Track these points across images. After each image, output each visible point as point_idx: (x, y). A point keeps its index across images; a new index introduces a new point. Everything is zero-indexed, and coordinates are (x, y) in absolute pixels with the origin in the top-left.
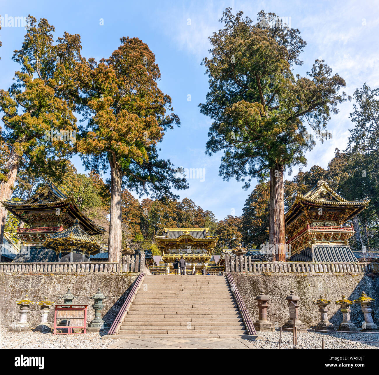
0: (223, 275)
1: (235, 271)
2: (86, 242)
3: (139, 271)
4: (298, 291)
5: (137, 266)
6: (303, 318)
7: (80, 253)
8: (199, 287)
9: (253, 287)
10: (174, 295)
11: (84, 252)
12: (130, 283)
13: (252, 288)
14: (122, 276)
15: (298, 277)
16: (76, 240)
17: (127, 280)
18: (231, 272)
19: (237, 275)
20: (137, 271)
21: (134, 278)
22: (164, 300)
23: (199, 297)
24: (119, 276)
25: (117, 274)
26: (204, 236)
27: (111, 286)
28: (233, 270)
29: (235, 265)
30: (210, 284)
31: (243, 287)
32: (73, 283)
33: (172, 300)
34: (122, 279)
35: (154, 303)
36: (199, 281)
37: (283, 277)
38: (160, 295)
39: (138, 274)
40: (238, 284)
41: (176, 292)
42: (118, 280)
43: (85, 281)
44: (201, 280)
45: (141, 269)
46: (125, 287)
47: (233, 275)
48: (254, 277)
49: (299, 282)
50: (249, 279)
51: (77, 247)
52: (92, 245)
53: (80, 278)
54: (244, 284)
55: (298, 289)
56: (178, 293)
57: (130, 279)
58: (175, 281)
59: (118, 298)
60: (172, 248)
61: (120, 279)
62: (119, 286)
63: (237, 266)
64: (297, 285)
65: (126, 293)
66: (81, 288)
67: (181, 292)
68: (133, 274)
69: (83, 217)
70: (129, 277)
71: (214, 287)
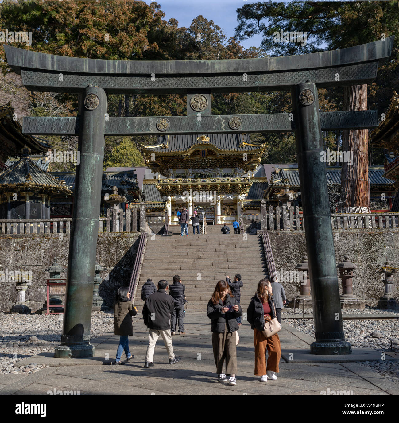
0: (256, 234)
1: (275, 228)
2: (51, 187)
3: (138, 230)
4: (366, 255)
5: (135, 224)
6: (370, 293)
7: (39, 201)
8: (223, 252)
9: (300, 251)
10: (190, 264)
11: (44, 200)
12: (127, 247)
13: (298, 251)
14: (115, 238)
15: (370, 234)
16: (37, 185)
17: (122, 244)
18: (268, 229)
19: (277, 234)
20: (135, 230)
21: (132, 240)
22: (179, 271)
23: (222, 266)
24: (110, 238)
25: (106, 235)
26: (238, 144)
27: (100, 253)
28: (272, 226)
29: (275, 219)
30: (237, 248)
31: (284, 251)
32: (44, 250)
33: (188, 271)
34: (115, 242)
35: (167, 274)
36: (223, 243)
37: (346, 235)
38: (173, 264)
39: (138, 234)
40: (277, 246)
41: (192, 261)
42: (110, 243)
43: (62, 246)
44: (226, 242)
45: (141, 228)
46: (120, 253)
47: (272, 233)
48: (301, 237)
49: (369, 243)
50: (294, 239)
51: (35, 194)
52: (58, 190)
53: (53, 242)
54: (286, 246)
55: (367, 253)
56: (195, 261)
57: (127, 243)
58: (191, 245)
59: (112, 268)
60: (175, 167)
61: (112, 242)
62: (112, 252)
63: (278, 221)
64: (365, 247)
65: (123, 261)
66: (58, 255)
67: (200, 260)
68: (130, 234)
69: (32, 141)
70: (125, 239)
71: (243, 253)
